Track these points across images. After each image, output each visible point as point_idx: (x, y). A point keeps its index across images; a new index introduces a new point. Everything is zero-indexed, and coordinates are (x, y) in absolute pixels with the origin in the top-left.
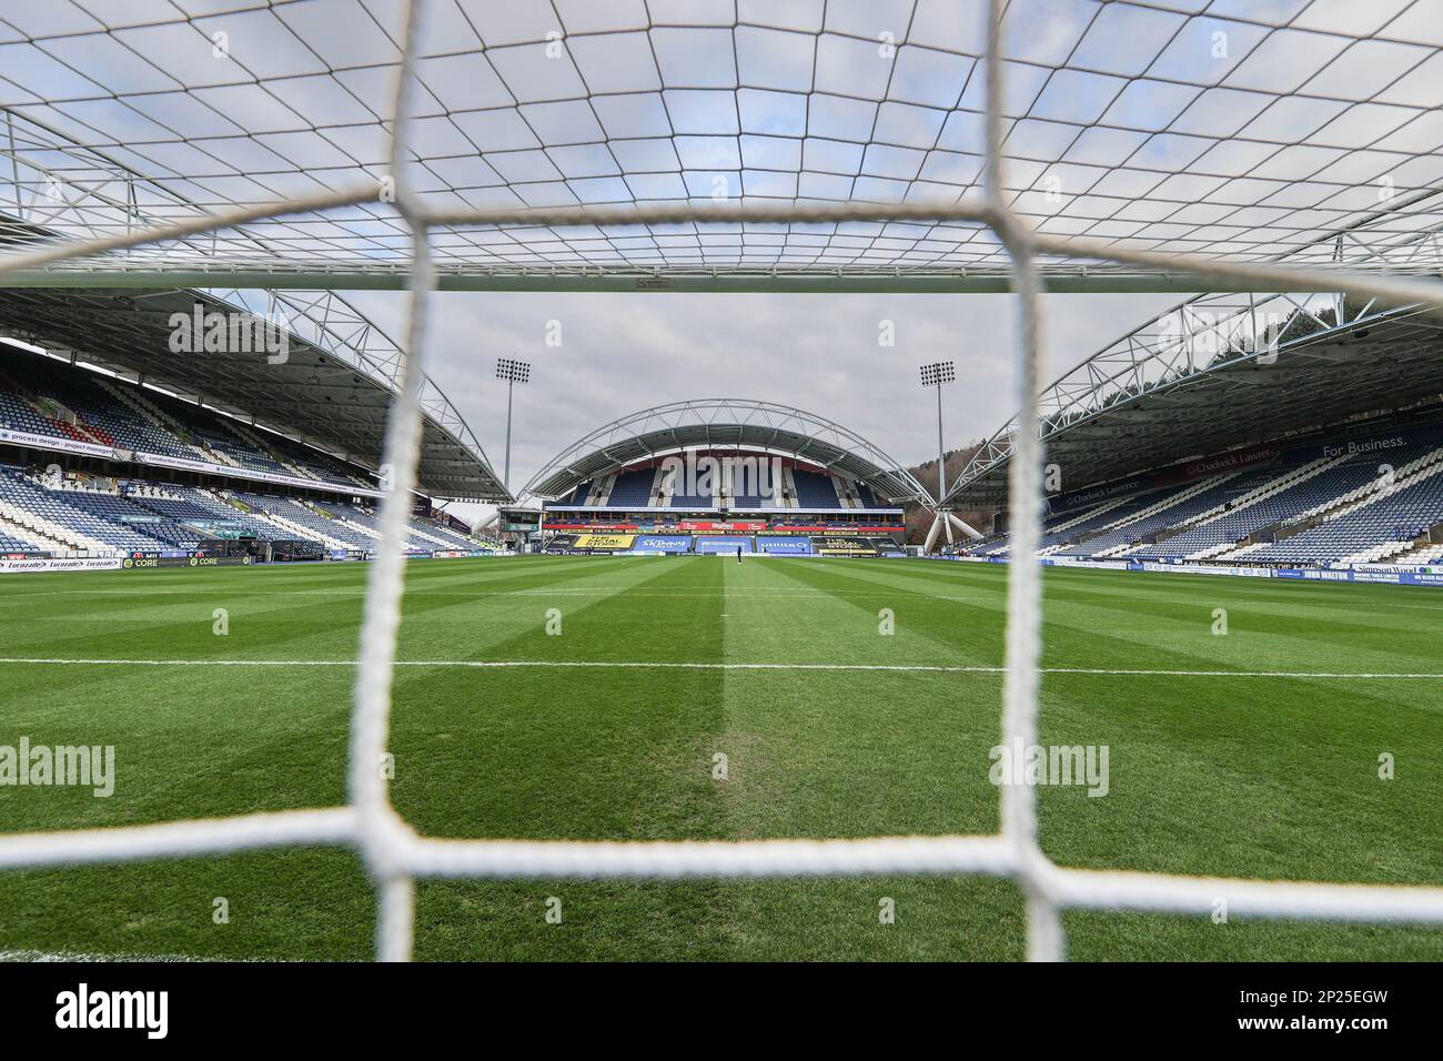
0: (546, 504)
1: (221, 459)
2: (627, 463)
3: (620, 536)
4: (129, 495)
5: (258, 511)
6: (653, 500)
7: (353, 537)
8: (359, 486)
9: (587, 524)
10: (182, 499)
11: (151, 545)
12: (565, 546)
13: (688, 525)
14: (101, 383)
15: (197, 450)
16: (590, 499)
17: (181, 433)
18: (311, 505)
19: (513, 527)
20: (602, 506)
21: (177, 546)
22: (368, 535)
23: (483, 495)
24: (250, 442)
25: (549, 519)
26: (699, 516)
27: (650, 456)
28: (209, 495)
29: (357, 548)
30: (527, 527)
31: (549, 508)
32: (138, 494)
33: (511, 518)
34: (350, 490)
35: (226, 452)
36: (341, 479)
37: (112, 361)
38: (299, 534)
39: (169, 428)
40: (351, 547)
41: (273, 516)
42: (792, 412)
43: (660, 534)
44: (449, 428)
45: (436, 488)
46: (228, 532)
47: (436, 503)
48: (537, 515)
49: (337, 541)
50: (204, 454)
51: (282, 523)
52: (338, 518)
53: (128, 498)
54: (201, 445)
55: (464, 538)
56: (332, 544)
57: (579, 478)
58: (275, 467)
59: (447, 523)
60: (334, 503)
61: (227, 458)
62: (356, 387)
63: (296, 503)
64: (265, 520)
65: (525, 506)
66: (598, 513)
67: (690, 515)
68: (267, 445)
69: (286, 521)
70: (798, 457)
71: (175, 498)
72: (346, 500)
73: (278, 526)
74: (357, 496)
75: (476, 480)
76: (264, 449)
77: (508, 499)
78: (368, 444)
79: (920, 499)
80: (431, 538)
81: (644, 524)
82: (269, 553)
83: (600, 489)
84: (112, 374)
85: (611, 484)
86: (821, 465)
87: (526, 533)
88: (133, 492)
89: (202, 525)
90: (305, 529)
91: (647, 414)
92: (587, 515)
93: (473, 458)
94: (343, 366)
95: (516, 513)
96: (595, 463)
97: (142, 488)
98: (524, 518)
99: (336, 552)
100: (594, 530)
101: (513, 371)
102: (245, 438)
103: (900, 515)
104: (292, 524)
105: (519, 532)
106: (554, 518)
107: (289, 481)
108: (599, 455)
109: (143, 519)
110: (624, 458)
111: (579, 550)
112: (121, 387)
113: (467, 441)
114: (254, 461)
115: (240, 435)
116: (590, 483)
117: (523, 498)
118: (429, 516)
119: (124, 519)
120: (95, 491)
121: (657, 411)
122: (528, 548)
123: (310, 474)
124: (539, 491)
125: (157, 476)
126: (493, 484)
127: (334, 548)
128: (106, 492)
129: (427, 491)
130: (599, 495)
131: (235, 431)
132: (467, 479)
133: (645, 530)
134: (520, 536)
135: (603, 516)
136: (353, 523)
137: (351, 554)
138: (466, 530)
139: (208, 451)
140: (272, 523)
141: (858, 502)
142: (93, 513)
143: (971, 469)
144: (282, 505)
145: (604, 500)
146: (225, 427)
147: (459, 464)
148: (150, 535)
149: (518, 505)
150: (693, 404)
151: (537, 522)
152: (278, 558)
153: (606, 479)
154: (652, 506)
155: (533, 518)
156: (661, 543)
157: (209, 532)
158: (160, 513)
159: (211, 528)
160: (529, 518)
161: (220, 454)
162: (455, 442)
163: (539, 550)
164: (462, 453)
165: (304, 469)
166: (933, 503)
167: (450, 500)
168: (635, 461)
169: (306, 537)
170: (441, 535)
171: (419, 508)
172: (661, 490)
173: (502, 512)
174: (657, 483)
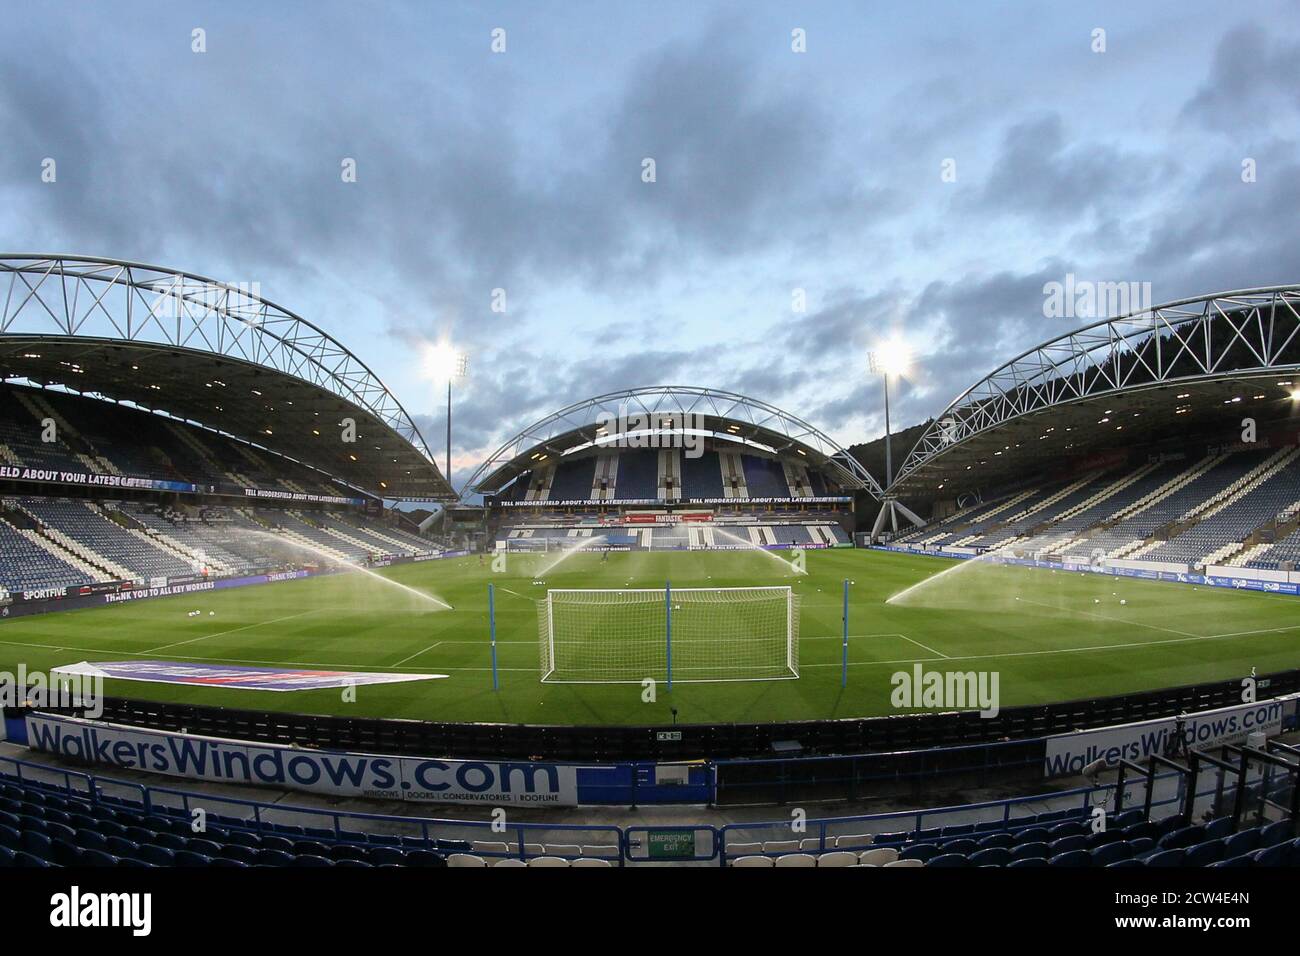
0: (487, 499)
2: (568, 452)
6: (595, 492)
9: (530, 519)
13: (633, 518)
16: (531, 493)
18: (301, 515)
19: (460, 526)
20: (543, 500)
23: (429, 494)
25: (492, 515)
26: (643, 508)
27: (590, 444)
30: (473, 525)
31: (490, 504)
33: (457, 516)
34: (327, 499)
36: (317, 490)
42: (739, 399)
43: (604, 529)
44: (401, 433)
47: (387, 504)
48: (482, 512)
55: (412, 535)
57: (519, 470)
59: (397, 523)
60: (313, 512)
63: (290, 514)
65: (469, 503)
66: (539, 507)
67: (633, 507)
68: (263, 462)
70: (748, 442)
72: (322, 508)
75: (425, 480)
76: (263, 467)
77: (454, 497)
79: (868, 488)
81: (586, 519)
83: (541, 482)
85: (551, 477)
86: (771, 449)
87: (471, 531)
92: (529, 510)
95: (461, 511)
98: (468, 516)
103: (849, 503)
105: (466, 530)
106: (498, 514)
108: (541, 448)
110: (563, 447)
116: (531, 475)
117: (466, 496)
118: (382, 517)
121: (598, 400)
122: (473, 546)
124: (480, 488)
129: (379, 492)
130: (539, 488)
132: (417, 481)
133: (589, 524)
134: (465, 534)
138: (415, 528)
141: (808, 490)
143: (911, 460)
145: (545, 493)
147: (412, 466)
149: (462, 502)
150: (635, 392)
151: (481, 519)
153: (546, 470)
154: (595, 497)
155: (475, 516)
160: (472, 516)
166: (880, 491)
167: (398, 500)
168: (576, 449)
171: (374, 509)
172: (604, 481)
173: (448, 511)
174: (599, 473)
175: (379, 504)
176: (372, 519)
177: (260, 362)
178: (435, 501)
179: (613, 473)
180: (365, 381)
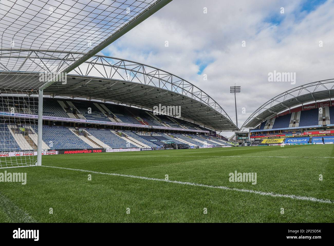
0: (250, 130)
1: (167, 126)
2: (279, 113)
3: (279, 139)
4: (152, 135)
5: (175, 137)
6: (291, 125)
7: (196, 143)
8: (197, 130)
9: (266, 135)
10: (161, 136)
11: (155, 146)
12: (258, 143)
13: (307, 133)
14: (147, 112)
15: (163, 124)
16: (266, 127)
17: (160, 121)
18: (187, 135)
19: (240, 138)
20: (271, 129)
21: (160, 146)
22: (200, 142)
23: (230, 129)
24: (173, 121)
25: (252, 135)
26: (313, 129)
27: (289, 109)
28: (166, 135)
29: (197, 145)
30: (245, 138)
31: (251, 131)
32: (154, 135)
33: (239, 135)
34: (196, 131)
35: (169, 124)
36: (193, 128)
37: (147, 107)
38: (184, 142)
39: (158, 120)
40: (195, 145)
41: (179, 139)
43: (295, 137)
44: (217, 110)
45: (217, 128)
46: (169, 142)
47: (218, 133)
48: (248, 134)
49: (192, 144)
50: (164, 125)
51: (180, 140)
52: (193, 138)
53: (152, 136)
54: (164, 123)
55: (226, 142)
56: (191, 144)
57: (261, 121)
58: (178, 126)
59: (221, 138)
60: (192, 135)
61: (169, 126)
62: (192, 103)
63: (183, 135)
64: (177, 139)
65: (243, 131)
66: (269, 132)
67: (308, 129)
68: (176, 121)
69: (181, 139)
71: (160, 136)
72: (195, 133)
73: (179, 141)
74: (197, 132)
75: (227, 124)
76: (176, 123)
77: (238, 129)
78: (198, 118)
80: (216, 142)
81: (288, 134)
82: (177, 147)
83: (269, 123)
84: (148, 110)
85: (273, 121)
87: (245, 140)
88: (153, 135)
89: (164, 141)
90: (185, 141)
91: (284, 94)
92: (265, 133)
93: (225, 118)
94: (188, 98)
95: (241, 134)
96: (266, 114)
97: (154, 134)
98: (243, 135)
99: (191, 147)
100: (268, 137)
101: (235, 90)
102: (172, 120)
104: (182, 140)
105: (242, 139)
106: (254, 134)
107: (183, 130)
108: (267, 111)
109: (154, 140)
110: (278, 111)
111: (263, 144)
112: (150, 113)
113: (223, 113)
114: (174, 126)
115: (171, 120)
116: (266, 122)
117: (243, 129)
118: (216, 136)
119: (151, 140)
120: (147, 135)
121: (289, 92)
122: (246, 144)
123: (186, 128)
124: (247, 126)
125: (157, 131)
126: (232, 125)
127: (191, 146)
128: (148, 135)
129: (215, 129)
130: (269, 125)
131: (170, 119)
132: (225, 125)
133: (289, 136)
134: (243, 141)
135: (271, 132)
136: (196, 139)
137: (195, 147)
138: (227, 140)
139: (165, 124)
140: (178, 140)
142: (146, 140)
144: (180, 136)
145: (271, 127)
146: (168, 118)
147: (221, 120)
148: (155, 144)
149: (241, 131)
151: (248, 136)
152: (179, 148)
153: (271, 119)
154: (291, 127)
155: (246, 135)
156: (295, 140)
157: (166, 143)
158: (157, 139)
159: (166, 142)
160: (245, 135)
161: (167, 125)
162: (219, 114)
163: (249, 145)
164: (222, 117)
165: (184, 126)
167: (221, 131)
168: (282, 112)
169: (185, 143)
170: (219, 142)
171: (213, 134)
172: (295, 121)
173: (236, 134)
174: (292, 118)
175: (215, 133)
176: (212, 137)
177: (147, 84)
178: (232, 131)
179: (298, 118)
180: (200, 94)
